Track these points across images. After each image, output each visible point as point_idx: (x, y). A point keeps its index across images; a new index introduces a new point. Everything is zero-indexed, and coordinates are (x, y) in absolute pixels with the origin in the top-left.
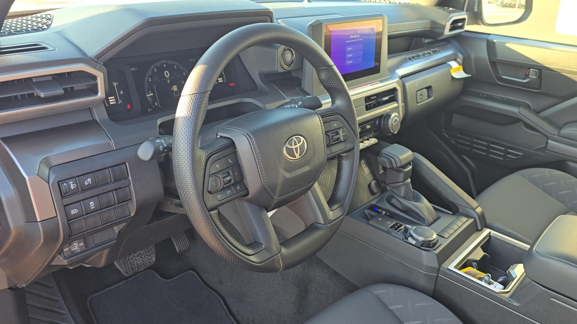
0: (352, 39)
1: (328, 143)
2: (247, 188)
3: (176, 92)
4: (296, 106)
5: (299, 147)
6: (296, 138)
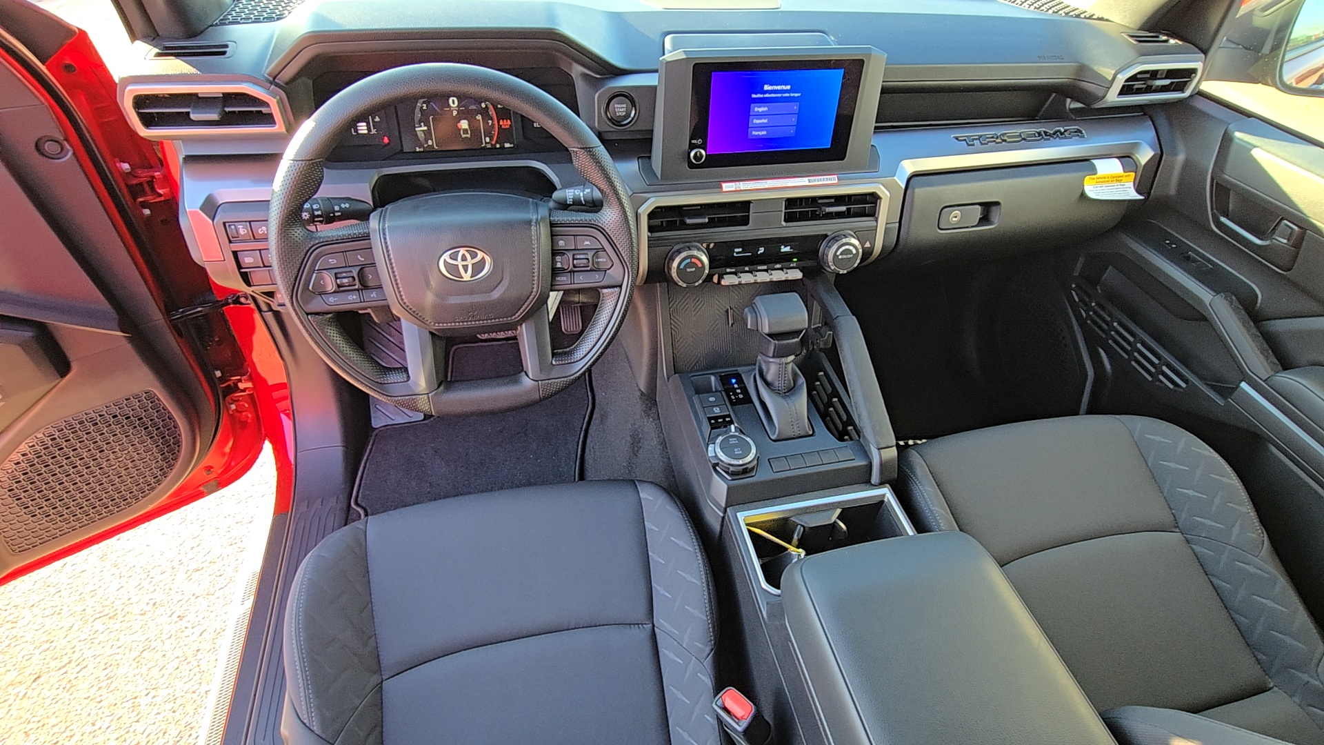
0: (767, 92)
1: (566, 268)
2: (386, 300)
3: (465, 131)
4: (582, 194)
5: (473, 264)
6: (467, 251)
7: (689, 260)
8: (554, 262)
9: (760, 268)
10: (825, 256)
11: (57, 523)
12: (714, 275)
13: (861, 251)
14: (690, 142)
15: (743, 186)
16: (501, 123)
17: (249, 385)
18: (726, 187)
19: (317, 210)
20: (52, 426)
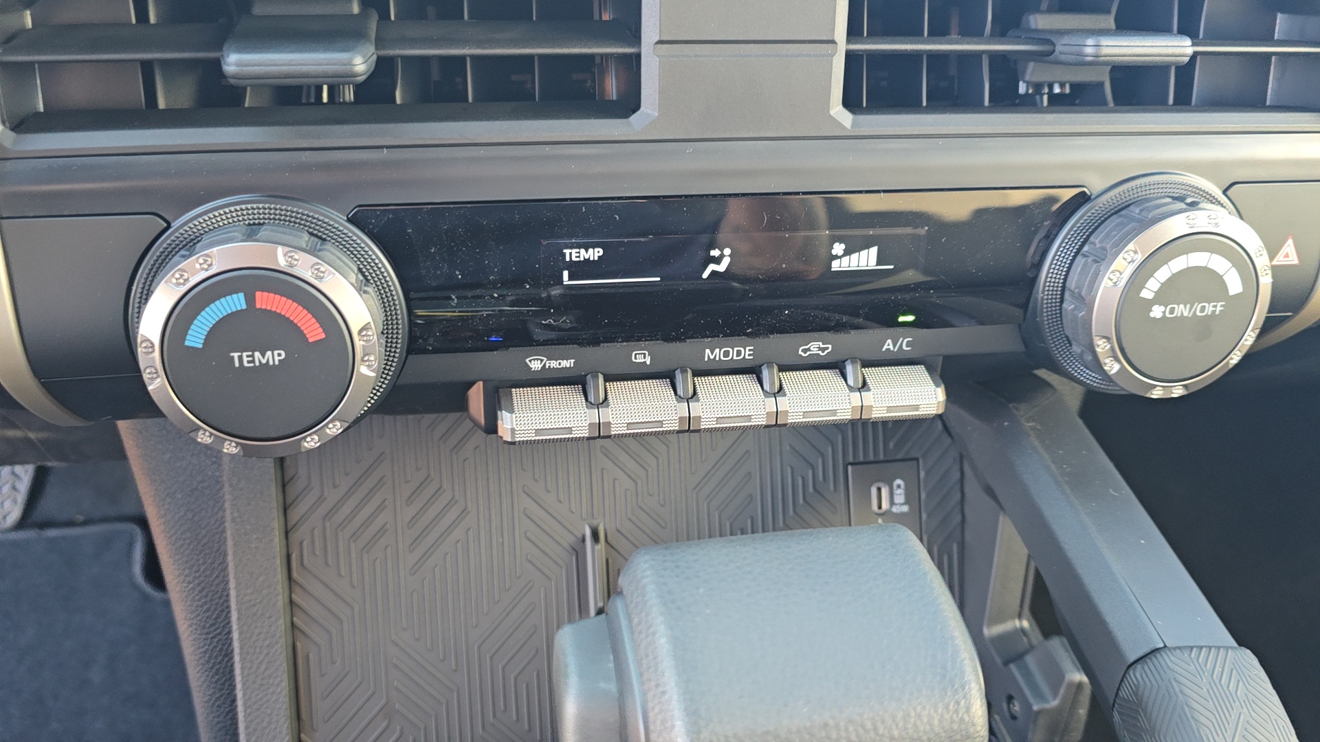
7: (236, 302)
9: (714, 354)
10: (1068, 306)
12: (471, 384)
13: (1266, 281)
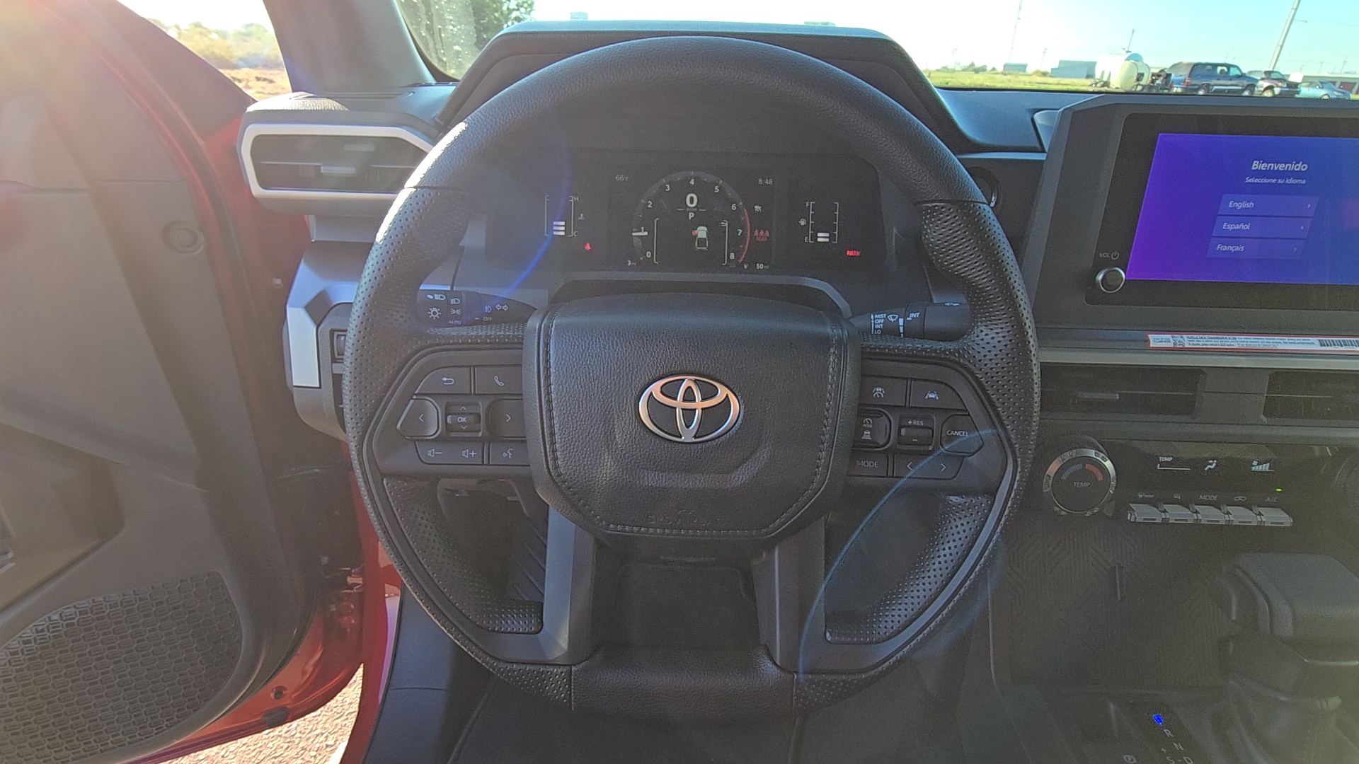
0: (1257, 173)
1: (881, 442)
2: (529, 466)
3: (701, 241)
4: (901, 321)
5: (703, 409)
6: (695, 381)
7: (1079, 466)
8: (859, 430)
9: (1204, 497)
11: (43, 749)
14: (1096, 255)
15: (1187, 341)
16: (756, 233)
17: (359, 581)
18: (1156, 340)
19: (455, 307)
20: (75, 606)
